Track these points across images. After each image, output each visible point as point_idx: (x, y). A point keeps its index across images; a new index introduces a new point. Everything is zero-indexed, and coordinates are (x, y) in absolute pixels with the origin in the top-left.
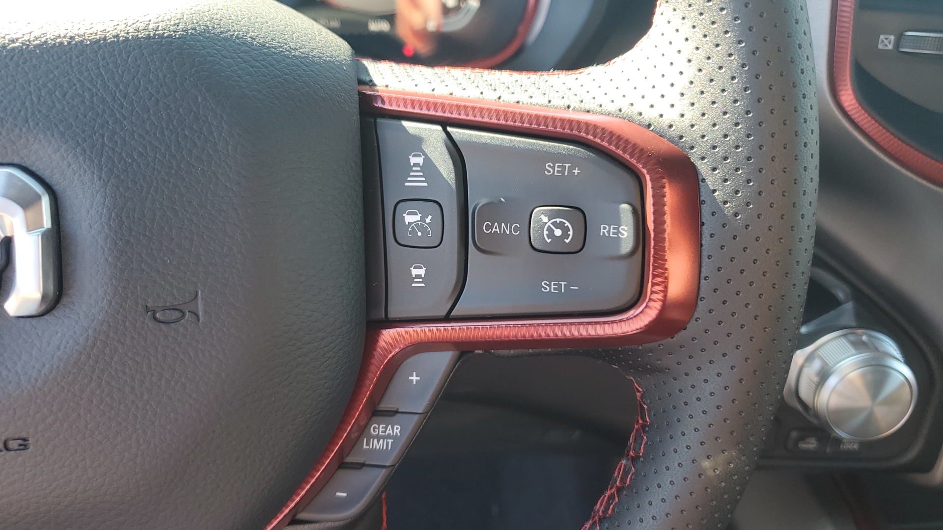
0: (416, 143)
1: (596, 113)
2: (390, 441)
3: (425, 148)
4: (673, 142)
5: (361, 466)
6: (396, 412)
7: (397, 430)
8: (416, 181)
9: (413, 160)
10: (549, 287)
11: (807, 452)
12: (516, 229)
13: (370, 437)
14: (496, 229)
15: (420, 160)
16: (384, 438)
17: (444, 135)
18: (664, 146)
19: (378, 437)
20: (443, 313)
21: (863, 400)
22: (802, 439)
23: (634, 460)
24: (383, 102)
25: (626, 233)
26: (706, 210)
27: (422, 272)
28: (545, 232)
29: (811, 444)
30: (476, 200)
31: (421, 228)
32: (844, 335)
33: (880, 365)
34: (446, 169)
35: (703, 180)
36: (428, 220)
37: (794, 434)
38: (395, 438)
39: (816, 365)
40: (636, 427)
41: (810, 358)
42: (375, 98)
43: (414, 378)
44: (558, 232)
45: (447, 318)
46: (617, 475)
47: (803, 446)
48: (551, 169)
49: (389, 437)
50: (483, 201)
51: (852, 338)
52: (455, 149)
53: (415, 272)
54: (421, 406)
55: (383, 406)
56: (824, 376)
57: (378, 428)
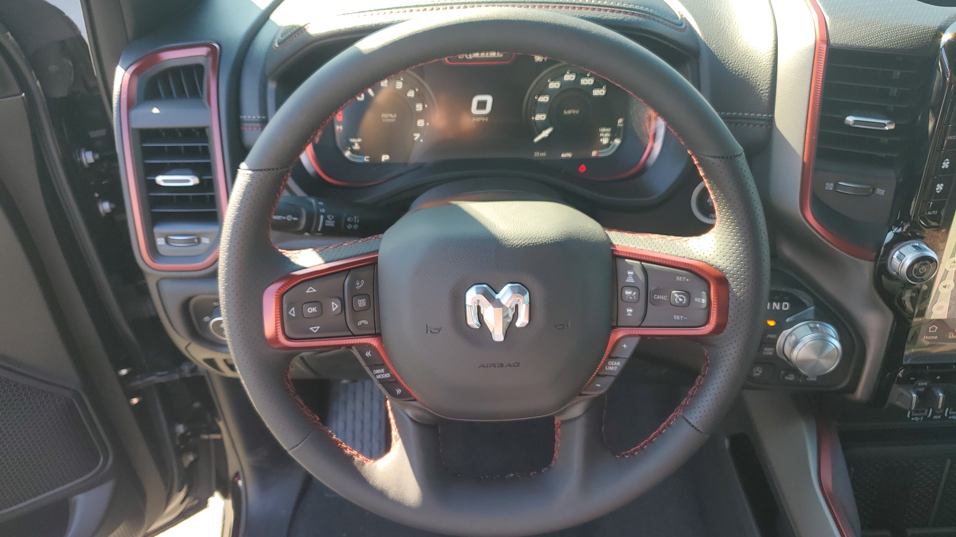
0: (631, 267)
1: (694, 260)
2: (616, 367)
3: (634, 269)
4: (720, 272)
5: (605, 376)
6: (617, 358)
7: (619, 364)
8: (630, 280)
9: (629, 273)
10: (677, 317)
11: (790, 381)
12: (665, 298)
13: (608, 365)
14: (658, 297)
15: (632, 273)
16: (613, 366)
17: (641, 265)
18: (717, 273)
19: (612, 366)
20: (638, 325)
21: (813, 356)
22: (787, 374)
23: (703, 376)
24: (618, 252)
25: (704, 301)
26: (731, 295)
27: (631, 310)
28: (676, 300)
29: (791, 377)
30: (652, 288)
31: (631, 296)
32: (807, 324)
33: (824, 340)
34: (641, 276)
35: (730, 285)
36: (634, 293)
37: (782, 372)
38: (618, 366)
39: (793, 338)
40: (704, 364)
41: (790, 334)
42: (616, 250)
43: (625, 346)
44: (681, 300)
45: (640, 326)
46: (697, 382)
47: (787, 378)
48: (679, 279)
49: (615, 366)
50: (654, 288)
51: (811, 325)
52: (644, 270)
53: (628, 310)
54: (627, 355)
55: (613, 355)
56: (796, 343)
57: (611, 363)
